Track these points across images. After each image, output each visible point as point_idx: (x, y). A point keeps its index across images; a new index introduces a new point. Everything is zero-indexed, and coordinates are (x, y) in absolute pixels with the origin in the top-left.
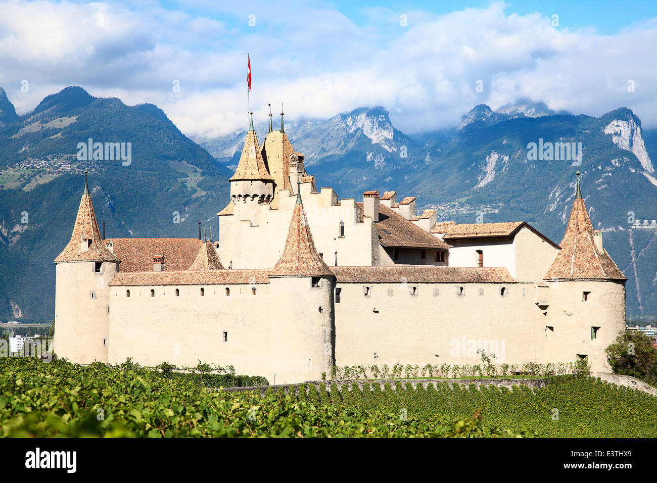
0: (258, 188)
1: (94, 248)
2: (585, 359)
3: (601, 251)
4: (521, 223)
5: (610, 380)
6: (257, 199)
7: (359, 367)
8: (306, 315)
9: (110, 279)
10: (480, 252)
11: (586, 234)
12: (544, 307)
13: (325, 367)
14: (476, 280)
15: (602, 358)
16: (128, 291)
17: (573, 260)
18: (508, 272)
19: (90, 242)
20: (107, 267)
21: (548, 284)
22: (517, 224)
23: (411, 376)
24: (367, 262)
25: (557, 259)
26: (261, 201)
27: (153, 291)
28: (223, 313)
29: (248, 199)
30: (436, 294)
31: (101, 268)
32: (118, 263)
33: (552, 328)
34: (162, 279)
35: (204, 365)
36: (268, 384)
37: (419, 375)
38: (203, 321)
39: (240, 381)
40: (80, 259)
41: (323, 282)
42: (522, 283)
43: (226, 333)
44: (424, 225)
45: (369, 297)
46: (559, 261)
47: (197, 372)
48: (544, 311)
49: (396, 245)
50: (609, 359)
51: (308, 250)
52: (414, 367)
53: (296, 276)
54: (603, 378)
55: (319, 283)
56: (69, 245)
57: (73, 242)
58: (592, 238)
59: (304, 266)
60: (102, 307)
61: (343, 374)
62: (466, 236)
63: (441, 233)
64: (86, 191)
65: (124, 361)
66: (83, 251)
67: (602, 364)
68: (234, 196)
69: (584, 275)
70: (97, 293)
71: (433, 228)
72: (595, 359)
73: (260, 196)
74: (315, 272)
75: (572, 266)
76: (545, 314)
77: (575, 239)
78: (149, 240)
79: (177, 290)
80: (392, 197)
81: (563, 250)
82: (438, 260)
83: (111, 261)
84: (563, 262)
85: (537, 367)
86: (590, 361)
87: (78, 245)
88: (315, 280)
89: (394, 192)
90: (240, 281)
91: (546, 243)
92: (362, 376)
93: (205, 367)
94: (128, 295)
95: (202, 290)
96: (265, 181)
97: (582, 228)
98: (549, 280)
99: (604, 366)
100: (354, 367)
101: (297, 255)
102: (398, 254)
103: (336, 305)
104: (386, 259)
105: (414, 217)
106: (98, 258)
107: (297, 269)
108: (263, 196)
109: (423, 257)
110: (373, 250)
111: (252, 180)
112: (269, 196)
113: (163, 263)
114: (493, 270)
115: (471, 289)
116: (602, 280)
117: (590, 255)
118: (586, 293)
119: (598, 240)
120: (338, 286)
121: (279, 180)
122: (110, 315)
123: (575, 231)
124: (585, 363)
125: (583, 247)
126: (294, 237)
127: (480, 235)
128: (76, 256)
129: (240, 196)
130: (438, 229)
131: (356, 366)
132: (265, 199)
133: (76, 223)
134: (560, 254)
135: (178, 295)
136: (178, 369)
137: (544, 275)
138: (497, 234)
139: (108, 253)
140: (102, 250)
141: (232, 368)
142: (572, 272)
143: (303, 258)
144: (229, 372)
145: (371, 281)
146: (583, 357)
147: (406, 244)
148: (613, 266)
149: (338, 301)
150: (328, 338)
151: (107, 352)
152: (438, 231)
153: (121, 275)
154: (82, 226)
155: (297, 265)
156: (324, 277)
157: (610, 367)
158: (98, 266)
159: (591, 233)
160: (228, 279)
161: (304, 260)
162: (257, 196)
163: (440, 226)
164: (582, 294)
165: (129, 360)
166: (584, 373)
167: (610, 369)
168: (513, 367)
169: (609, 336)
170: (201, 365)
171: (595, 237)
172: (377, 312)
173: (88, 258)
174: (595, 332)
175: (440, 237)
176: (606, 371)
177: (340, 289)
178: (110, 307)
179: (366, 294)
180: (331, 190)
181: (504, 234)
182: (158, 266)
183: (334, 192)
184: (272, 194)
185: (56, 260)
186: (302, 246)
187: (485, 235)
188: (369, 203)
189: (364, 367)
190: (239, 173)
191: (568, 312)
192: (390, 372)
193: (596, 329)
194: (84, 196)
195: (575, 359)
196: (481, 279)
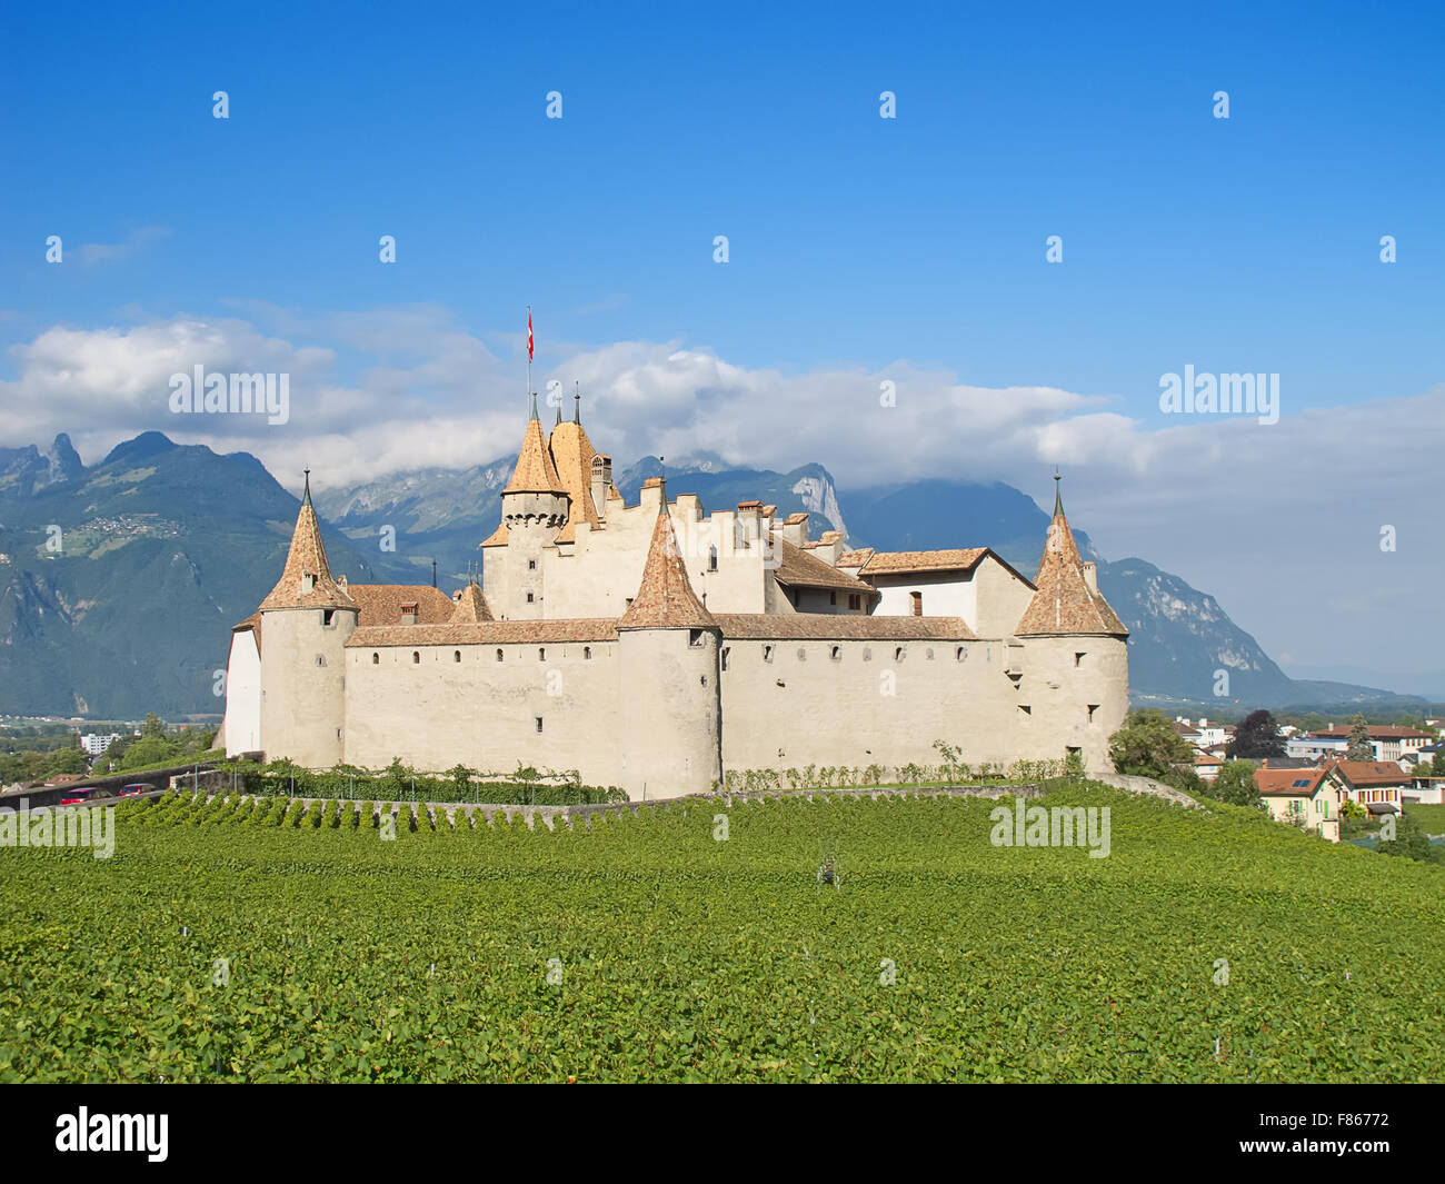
0: (546, 504)
1: (321, 587)
2: (1077, 753)
3: (1095, 593)
4: (984, 549)
5: (1117, 783)
6: (545, 521)
7: (767, 771)
8: (681, 690)
9: (346, 636)
10: (917, 595)
11: (1072, 567)
12: (1015, 677)
13: (709, 771)
14: (923, 637)
15: (1103, 752)
16: (376, 655)
17: (1058, 606)
18: (964, 624)
19: (315, 579)
20: (342, 617)
21: (1022, 642)
22: (978, 551)
23: (847, 783)
24: (759, 609)
25: (1033, 605)
26: (551, 525)
27: (416, 654)
28: (535, 688)
29: (532, 520)
30: (867, 657)
31: (333, 620)
32: (357, 611)
33: (1027, 709)
34: (431, 635)
35: (527, 770)
36: (628, 799)
37: (859, 781)
38: (501, 701)
39: (588, 794)
40: (300, 605)
41: (707, 638)
42: (987, 641)
43: (540, 720)
44: (824, 554)
45: (771, 662)
46: (1037, 607)
47: (519, 780)
48: (1016, 683)
49: (800, 582)
50: (1111, 753)
51: (680, 588)
52: (851, 769)
53: (665, 628)
54: (1107, 782)
55: (701, 640)
56: (282, 582)
57: (289, 579)
58: (1082, 573)
59: (677, 611)
60: (335, 681)
61: (744, 781)
62: (896, 570)
63: (853, 566)
64: (306, 501)
65: (391, 764)
66: (305, 593)
67: (1102, 760)
68: (510, 517)
69: (1076, 628)
70: (328, 658)
71: (838, 559)
72: (1092, 753)
73: (550, 516)
74: (695, 621)
75: (1058, 614)
76: (1017, 687)
77: (1059, 575)
78: (362, 588)
79: (458, 653)
80: (771, 514)
81: (1041, 591)
82: (851, 607)
83: (347, 609)
84: (1043, 609)
85: (1028, 765)
86: (1084, 755)
87: (297, 582)
88: (695, 633)
89: (772, 507)
90: (563, 637)
91: (1018, 581)
92: (773, 785)
93: (530, 772)
94: (376, 661)
95: (500, 652)
96: (558, 495)
97: (1067, 558)
98: (1024, 636)
99: (1104, 762)
100: (759, 771)
101: (665, 594)
102: (800, 595)
103: (722, 673)
104: (783, 603)
105: (807, 544)
106: (328, 604)
107: (667, 616)
108: (554, 516)
109: (833, 602)
110: (766, 590)
111: (537, 493)
112: (563, 517)
113: (416, 614)
114: (945, 621)
115: (915, 650)
116: (1102, 635)
117: (1081, 598)
118: (1079, 655)
119: (1090, 575)
120: (726, 644)
121: (576, 492)
122: (347, 692)
123: (1057, 563)
124: (1077, 760)
125: (1070, 587)
126: (658, 567)
127: (919, 569)
128: (295, 600)
129: (519, 516)
130: (849, 561)
131: (764, 769)
132: (556, 522)
133: (292, 550)
134: (1036, 597)
135: (459, 660)
136: (482, 776)
137: (1014, 629)
138: (949, 567)
139: (343, 597)
140: (333, 592)
141: (576, 775)
142: (1058, 625)
143: (673, 599)
144: (571, 780)
145: (774, 636)
146: (1073, 750)
147: (810, 581)
148: (1112, 615)
149: (724, 669)
150: (713, 726)
151: (342, 750)
152: (846, 564)
153: (363, 630)
154: (302, 554)
155: (665, 610)
156: (708, 629)
157: (1112, 765)
158: (328, 614)
159: (1079, 567)
160: (542, 634)
161: (676, 602)
162: (543, 516)
163: (850, 556)
164: (1074, 656)
165: (397, 761)
166: (1077, 773)
167: (1112, 768)
168: (995, 767)
169: (1111, 721)
170: (524, 768)
171: (1086, 572)
172: (783, 685)
173: (312, 603)
174: (1091, 713)
175: (854, 572)
176: (1107, 770)
177: (728, 649)
178: (347, 681)
179: (766, 657)
180: (694, 498)
181: (961, 566)
182: (409, 617)
183: (698, 501)
184: (566, 515)
185: (262, 606)
186: (672, 580)
187: (928, 568)
188: (748, 520)
189: (775, 771)
190: (518, 480)
191: (1055, 683)
192: (816, 779)
193: (1092, 708)
194: (304, 508)
195: (1061, 755)
196: (930, 635)
